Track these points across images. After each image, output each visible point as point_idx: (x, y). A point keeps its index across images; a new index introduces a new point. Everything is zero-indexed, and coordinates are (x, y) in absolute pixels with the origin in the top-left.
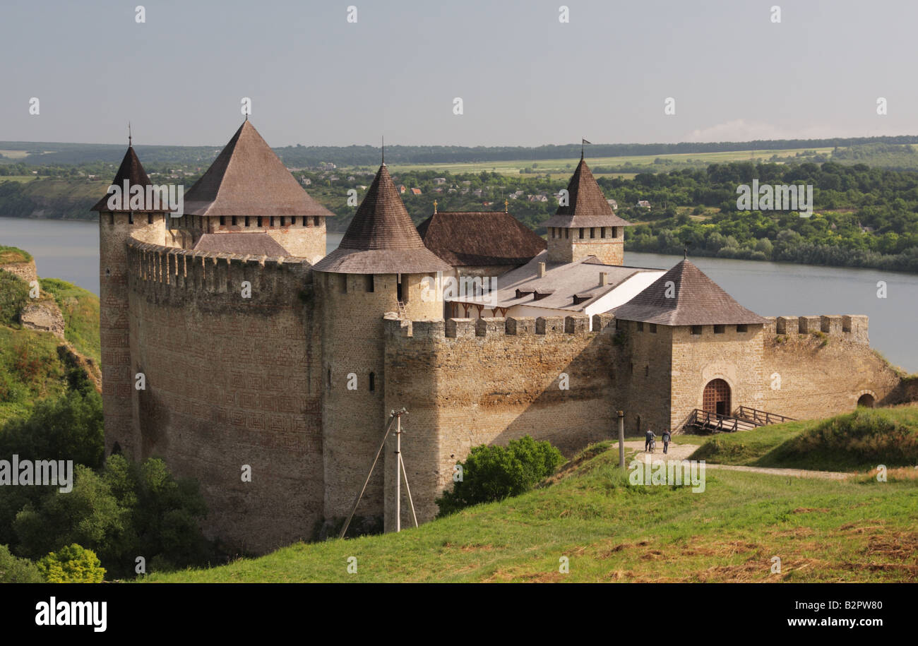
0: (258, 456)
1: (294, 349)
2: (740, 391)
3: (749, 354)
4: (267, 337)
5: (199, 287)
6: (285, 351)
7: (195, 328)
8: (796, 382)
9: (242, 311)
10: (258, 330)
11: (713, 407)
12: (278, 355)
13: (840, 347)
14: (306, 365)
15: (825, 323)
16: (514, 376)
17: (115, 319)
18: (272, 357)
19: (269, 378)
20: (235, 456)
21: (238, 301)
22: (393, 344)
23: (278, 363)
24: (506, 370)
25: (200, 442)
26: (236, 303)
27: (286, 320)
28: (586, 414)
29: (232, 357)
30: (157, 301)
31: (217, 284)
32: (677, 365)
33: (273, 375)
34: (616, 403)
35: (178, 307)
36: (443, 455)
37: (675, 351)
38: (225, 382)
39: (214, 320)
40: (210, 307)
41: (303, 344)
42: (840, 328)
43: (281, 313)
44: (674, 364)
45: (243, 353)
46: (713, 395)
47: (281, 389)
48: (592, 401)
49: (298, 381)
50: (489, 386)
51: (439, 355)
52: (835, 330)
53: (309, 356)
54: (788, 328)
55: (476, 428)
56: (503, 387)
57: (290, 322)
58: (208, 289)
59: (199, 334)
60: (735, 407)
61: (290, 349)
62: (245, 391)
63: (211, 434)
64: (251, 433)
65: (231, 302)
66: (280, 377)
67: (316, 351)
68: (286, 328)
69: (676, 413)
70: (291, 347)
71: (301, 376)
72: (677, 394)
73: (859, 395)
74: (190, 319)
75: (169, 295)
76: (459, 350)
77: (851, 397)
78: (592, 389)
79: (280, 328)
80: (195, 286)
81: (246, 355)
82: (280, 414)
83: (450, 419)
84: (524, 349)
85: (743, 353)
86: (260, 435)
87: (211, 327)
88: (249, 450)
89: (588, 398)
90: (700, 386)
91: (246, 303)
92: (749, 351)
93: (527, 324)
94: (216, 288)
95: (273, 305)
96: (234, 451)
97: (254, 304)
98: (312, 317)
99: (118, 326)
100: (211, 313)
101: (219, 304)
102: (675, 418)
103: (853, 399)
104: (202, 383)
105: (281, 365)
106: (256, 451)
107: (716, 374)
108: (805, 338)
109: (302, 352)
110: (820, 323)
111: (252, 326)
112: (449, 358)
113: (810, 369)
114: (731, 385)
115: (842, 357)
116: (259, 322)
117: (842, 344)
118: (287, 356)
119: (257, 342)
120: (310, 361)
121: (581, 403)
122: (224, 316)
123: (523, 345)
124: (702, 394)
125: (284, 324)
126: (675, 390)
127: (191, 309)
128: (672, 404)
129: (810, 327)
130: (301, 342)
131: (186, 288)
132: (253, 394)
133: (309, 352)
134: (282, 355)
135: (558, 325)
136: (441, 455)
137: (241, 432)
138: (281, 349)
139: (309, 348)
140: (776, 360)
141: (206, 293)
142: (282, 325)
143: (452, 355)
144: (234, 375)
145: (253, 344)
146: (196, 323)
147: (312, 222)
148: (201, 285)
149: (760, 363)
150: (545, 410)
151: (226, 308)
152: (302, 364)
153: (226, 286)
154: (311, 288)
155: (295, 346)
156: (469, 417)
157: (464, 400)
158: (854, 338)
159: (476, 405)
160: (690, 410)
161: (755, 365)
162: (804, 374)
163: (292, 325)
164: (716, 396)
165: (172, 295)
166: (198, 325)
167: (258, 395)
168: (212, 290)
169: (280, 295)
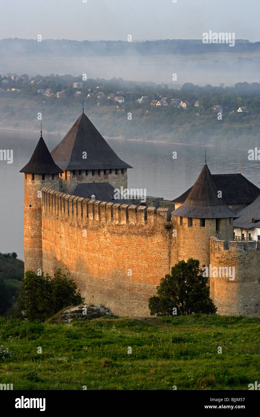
0: (142, 306)
1: (162, 253)
4: (148, 247)
5: (108, 221)
6: (157, 254)
7: (106, 242)
9: (134, 234)
10: (143, 243)
12: (154, 256)
14: (168, 261)
17: (34, 232)
18: (151, 257)
19: (149, 267)
20: (129, 306)
21: (132, 229)
22: (219, 253)
23: (154, 260)
25: (107, 300)
26: (131, 230)
27: (158, 239)
29: (128, 257)
30: (79, 226)
31: (120, 220)
33: (151, 266)
35: (94, 230)
38: (123, 269)
39: (118, 238)
40: (116, 231)
41: (167, 250)
43: (156, 236)
45: (134, 254)
47: (155, 273)
49: (164, 269)
53: (170, 257)
55: (257, 292)
57: (160, 240)
58: (114, 222)
59: (108, 245)
61: (160, 253)
62: (135, 274)
63: (115, 295)
64: (138, 295)
65: (128, 229)
66: (155, 267)
67: (173, 254)
68: (158, 243)
70: (161, 252)
71: (165, 267)
74: (103, 237)
75: (88, 224)
76: (249, 256)
79: (155, 243)
80: (106, 220)
81: (136, 255)
82: (154, 285)
83: (246, 288)
86: (143, 296)
87: (116, 241)
88: (137, 303)
91: (136, 230)
94: (120, 222)
95: (151, 231)
96: (128, 304)
97: (141, 231)
98: (171, 238)
99: (35, 236)
100: (116, 234)
101: (121, 230)
104: (109, 269)
105: (156, 261)
106: (141, 304)
109: (166, 255)
111: (140, 241)
116: (144, 239)
118: (159, 256)
119: (142, 249)
120: (170, 259)
122: (124, 236)
125: (157, 241)
127: (103, 232)
130: (166, 250)
131: (100, 221)
132: (140, 275)
133: (170, 255)
134: (156, 256)
136: (241, 305)
137: (133, 294)
138: (155, 253)
139: (170, 252)
141: (113, 224)
142: (156, 241)
143: (246, 258)
144: (129, 266)
145: (140, 251)
146: (106, 239)
147: (120, 172)
148: (110, 220)
151: (125, 232)
152: (166, 261)
153: (125, 221)
154: (171, 223)
155: (163, 252)
156: (254, 287)
157: (252, 279)
163: (161, 241)
165: (90, 224)
166: (108, 240)
167: (142, 276)
168: (117, 222)
169: (155, 226)
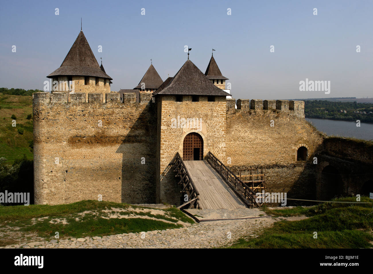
2: (209, 141)
3: (216, 116)
8: (261, 137)
11: (191, 152)
13: (287, 119)
15: (279, 103)
16: (88, 127)
24: (83, 124)
28: (131, 151)
32: (165, 122)
34: (150, 145)
36: (46, 171)
37: (164, 112)
42: (287, 107)
44: (163, 121)
46: (192, 144)
48: (135, 144)
50: (74, 132)
51: (43, 112)
52: (285, 109)
54: (256, 106)
55: (66, 156)
56: (82, 133)
60: (206, 152)
69: (163, 154)
72: (164, 141)
73: (298, 147)
76: (54, 110)
77: (294, 148)
78: (135, 136)
83: (50, 150)
84: (94, 111)
85: (212, 116)
89: (133, 142)
90: (182, 137)
92: (216, 115)
93: (95, 96)
102: (164, 158)
103: (295, 149)
107: (192, 129)
108: (267, 112)
110: (275, 104)
112: (49, 115)
113: (269, 130)
114: (203, 137)
115: (289, 124)
117: (288, 117)
121: (129, 144)
123: (93, 108)
124: (182, 143)
126: (163, 138)
128: (161, 149)
129: (269, 106)
135: (114, 98)
136: (44, 171)
140: (249, 124)
143: (51, 113)
149: (224, 123)
150: (107, 148)
156: (61, 149)
157: (58, 140)
158: (296, 113)
159: (65, 143)
160: (174, 153)
161: (220, 124)
162: (265, 133)
164: (193, 145)
